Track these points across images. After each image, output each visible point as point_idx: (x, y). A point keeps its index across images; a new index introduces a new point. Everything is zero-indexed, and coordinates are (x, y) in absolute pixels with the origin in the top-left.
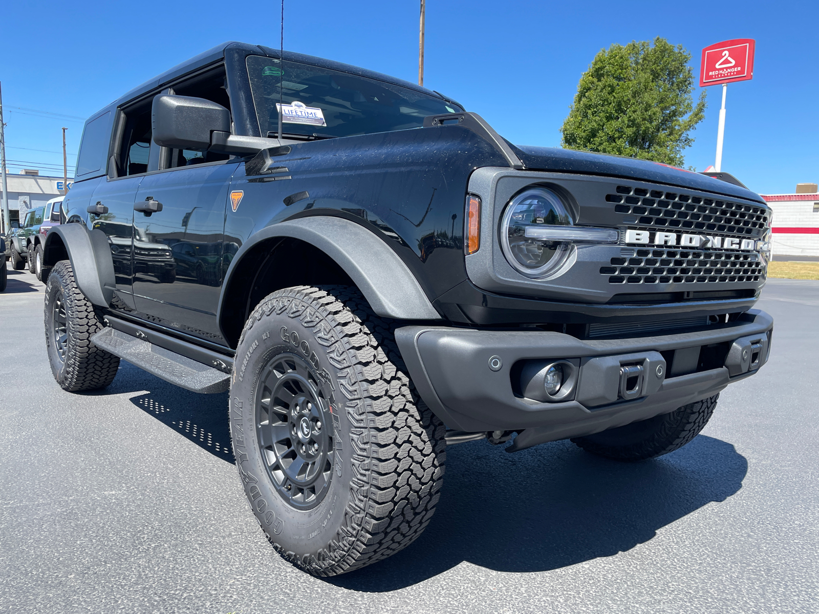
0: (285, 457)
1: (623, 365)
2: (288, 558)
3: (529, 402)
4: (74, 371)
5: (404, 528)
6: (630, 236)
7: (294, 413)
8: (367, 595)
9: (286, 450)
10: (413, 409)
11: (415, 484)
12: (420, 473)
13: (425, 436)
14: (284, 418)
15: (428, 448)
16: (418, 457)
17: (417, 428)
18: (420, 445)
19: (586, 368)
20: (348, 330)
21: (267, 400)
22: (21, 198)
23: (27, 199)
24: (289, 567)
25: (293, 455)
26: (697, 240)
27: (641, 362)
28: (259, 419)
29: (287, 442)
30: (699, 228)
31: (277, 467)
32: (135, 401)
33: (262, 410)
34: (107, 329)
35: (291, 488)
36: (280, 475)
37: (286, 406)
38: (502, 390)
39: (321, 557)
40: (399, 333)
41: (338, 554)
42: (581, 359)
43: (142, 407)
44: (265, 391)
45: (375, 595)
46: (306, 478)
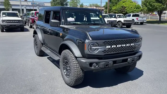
0: (66, 71)
1: (105, 63)
2: (66, 84)
3: (93, 68)
4: (39, 53)
5: (79, 81)
6: (107, 47)
7: (67, 66)
8: (75, 89)
9: (66, 70)
10: (80, 67)
11: (80, 76)
12: (80, 75)
13: (81, 70)
14: (66, 66)
15: (82, 72)
16: (80, 73)
17: (80, 69)
18: (80, 71)
19: (100, 64)
20: (72, 57)
21: (64, 63)
22: (24, 6)
23: (25, 6)
24: (66, 85)
25: (67, 71)
26: (120, 46)
27: (109, 63)
28: (63, 66)
29: (66, 69)
30: (120, 44)
31: (65, 72)
32: (48, 58)
33: (64, 65)
34: (44, 47)
35: (67, 75)
36: (65, 73)
37: (66, 65)
38: (88, 66)
39: (69, 84)
40: (77, 58)
41: (71, 84)
42: (99, 63)
43: (49, 59)
44: (64, 62)
45: (76, 89)
46: (68, 74)
